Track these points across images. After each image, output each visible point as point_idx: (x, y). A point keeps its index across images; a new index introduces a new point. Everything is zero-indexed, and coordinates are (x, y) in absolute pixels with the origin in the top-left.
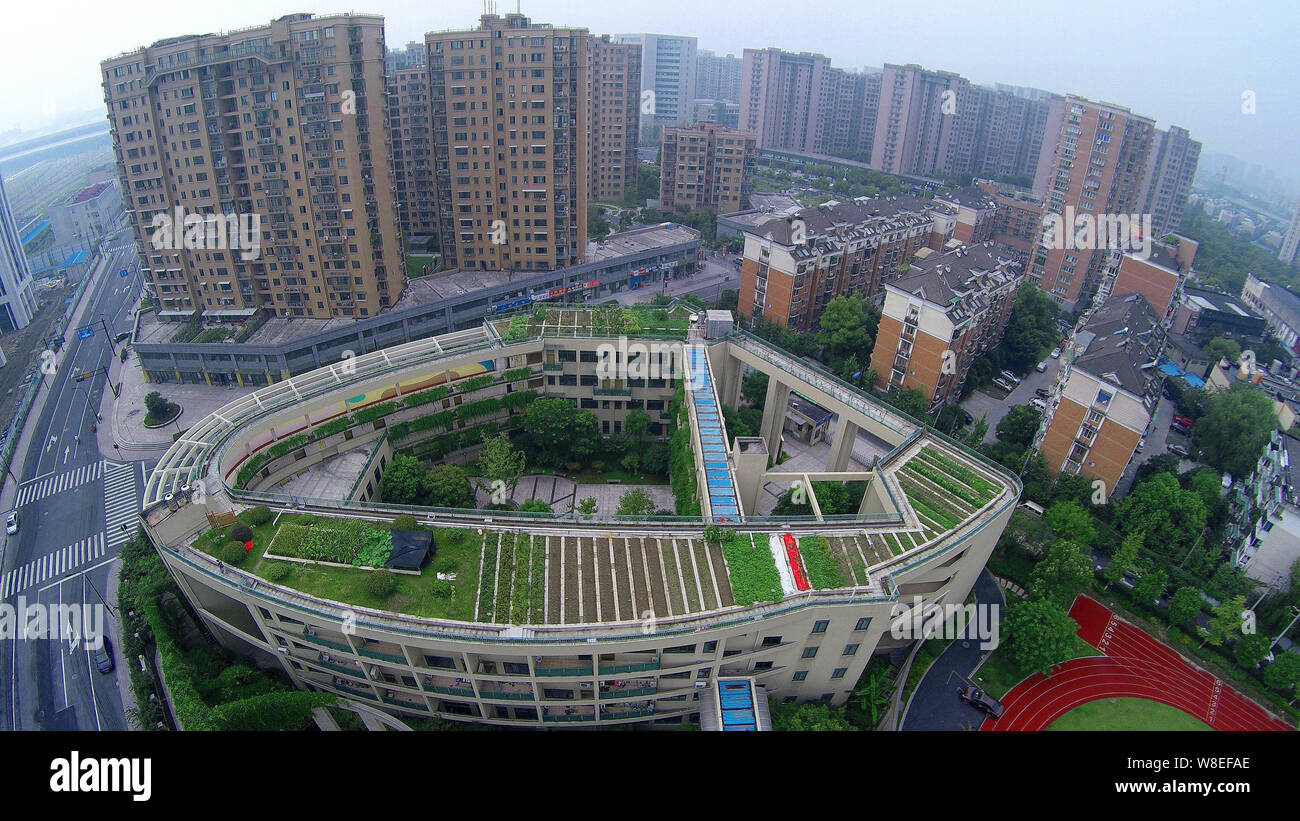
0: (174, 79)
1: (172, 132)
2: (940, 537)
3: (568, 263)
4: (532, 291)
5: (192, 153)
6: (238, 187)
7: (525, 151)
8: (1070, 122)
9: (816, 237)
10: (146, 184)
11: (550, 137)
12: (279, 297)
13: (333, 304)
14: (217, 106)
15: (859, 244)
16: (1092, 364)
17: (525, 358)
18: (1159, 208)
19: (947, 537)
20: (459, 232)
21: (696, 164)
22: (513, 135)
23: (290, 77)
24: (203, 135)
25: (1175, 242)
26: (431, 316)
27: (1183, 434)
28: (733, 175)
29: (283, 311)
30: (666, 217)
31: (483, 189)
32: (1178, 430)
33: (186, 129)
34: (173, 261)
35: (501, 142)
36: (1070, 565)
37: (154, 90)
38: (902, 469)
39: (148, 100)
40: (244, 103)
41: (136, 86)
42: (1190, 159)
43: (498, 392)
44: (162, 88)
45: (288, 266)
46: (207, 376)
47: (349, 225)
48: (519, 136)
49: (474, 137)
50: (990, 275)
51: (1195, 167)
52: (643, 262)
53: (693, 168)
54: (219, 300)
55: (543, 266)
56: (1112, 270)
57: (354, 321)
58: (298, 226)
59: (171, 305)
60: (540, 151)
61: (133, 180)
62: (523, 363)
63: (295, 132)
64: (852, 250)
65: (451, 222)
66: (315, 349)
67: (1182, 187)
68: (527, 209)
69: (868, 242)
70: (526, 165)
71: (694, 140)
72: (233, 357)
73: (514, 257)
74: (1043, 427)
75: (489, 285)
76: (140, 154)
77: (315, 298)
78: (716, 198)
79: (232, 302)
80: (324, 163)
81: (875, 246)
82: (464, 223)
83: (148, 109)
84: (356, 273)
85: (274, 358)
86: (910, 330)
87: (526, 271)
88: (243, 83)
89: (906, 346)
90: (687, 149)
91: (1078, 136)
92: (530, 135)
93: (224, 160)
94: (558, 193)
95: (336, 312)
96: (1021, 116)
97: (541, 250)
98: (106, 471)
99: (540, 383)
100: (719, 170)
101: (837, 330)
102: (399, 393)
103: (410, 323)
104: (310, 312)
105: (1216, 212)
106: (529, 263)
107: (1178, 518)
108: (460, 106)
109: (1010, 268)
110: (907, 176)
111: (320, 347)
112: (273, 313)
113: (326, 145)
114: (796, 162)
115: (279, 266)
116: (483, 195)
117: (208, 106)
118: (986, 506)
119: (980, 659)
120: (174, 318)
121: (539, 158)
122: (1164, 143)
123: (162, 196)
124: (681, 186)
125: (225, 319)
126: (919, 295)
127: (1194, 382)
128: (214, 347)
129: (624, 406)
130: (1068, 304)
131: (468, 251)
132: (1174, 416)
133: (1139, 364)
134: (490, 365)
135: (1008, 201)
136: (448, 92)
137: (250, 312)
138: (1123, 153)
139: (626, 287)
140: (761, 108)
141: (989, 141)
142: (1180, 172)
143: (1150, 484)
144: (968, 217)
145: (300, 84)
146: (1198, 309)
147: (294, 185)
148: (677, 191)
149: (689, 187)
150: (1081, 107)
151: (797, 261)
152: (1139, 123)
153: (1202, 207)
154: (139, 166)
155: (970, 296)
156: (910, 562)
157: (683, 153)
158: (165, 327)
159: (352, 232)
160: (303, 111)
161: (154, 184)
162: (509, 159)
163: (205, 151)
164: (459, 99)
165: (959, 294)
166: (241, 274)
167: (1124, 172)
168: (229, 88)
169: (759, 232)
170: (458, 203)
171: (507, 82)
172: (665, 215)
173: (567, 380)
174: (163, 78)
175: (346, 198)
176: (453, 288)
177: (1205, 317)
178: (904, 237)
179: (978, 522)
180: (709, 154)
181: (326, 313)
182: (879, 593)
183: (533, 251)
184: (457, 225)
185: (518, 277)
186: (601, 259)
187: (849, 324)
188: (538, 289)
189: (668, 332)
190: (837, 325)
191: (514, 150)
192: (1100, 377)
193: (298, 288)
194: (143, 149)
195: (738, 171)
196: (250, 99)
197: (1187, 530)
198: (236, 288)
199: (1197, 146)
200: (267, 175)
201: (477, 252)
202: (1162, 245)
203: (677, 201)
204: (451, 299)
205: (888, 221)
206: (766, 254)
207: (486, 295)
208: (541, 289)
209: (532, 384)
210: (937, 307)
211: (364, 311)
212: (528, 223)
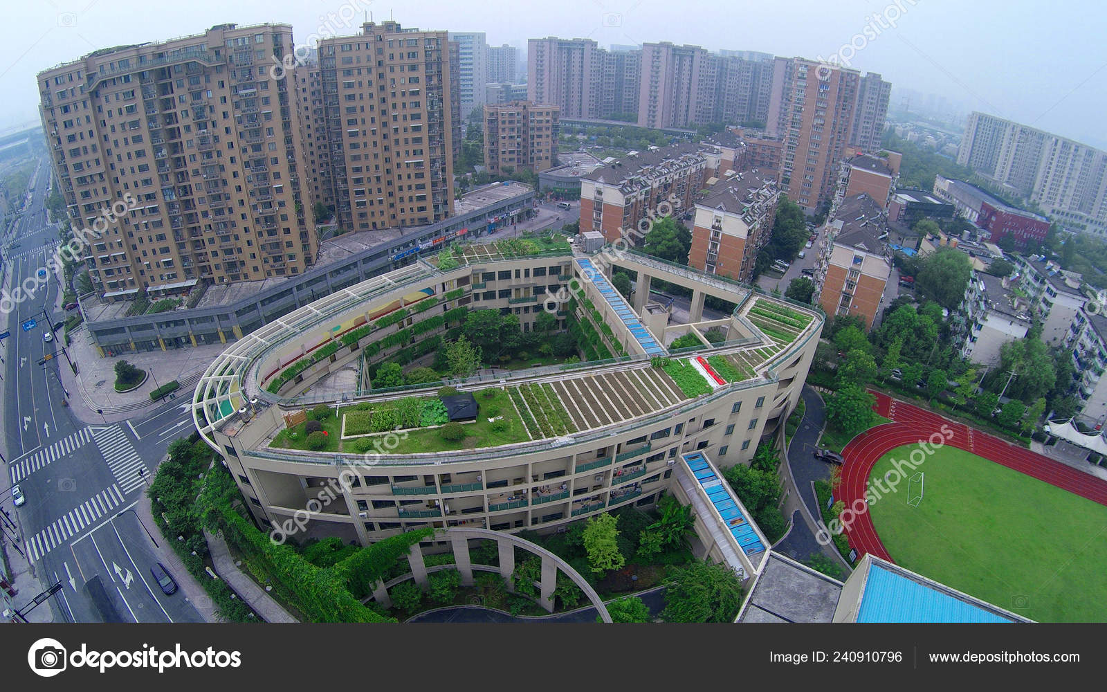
0: (115, 84)
1: (113, 130)
2: (787, 347)
3: (442, 217)
4: (419, 242)
5: (133, 148)
6: (177, 174)
7: (405, 130)
8: (799, 78)
9: (634, 177)
10: (89, 180)
11: (425, 117)
12: (217, 267)
13: (267, 267)
14: (157, 105)
15: (660, 180)
16: (847, 239)
17: (456, 282)
18: (863, 134)
19: (791, 347)
20: (354, 200)
21: (515, 134)
22: (395, 118)
23: (224, 77)
24: (144, 132)
25: (886, 156)
26: (347, 268)
27: (908, 287)
28: (543, 140)
29: (221, 279)
30: (494, 178)
31: (372, 163)
32: (904, 286)
33: (127, 127)
34: (116, 246)
35: (385, 124)
36: (862, 362)
37: (95, 94)
38: (749, 313)
39: (89, 103)
40: (181, 101)
41: (78, 92)
42: (885, 96)
43: (438, 311)
44: (103, 92)
45: (226, 239)
46: (161, 342)
47: (279, 198)
48: (400, 118)
49: (363, 121)
50: (761, 192)
51: (887, 101)
52: (496, 211)
53: (511, 137)
54: (161, 276)
55: (424, 221)
56: (844, 180)
57: (286, 279)
58: (234, 203)
59: (114, 286)
60: (417, 129)
61: (74, 176)
62: (455, 288)
63: (230, 123)
64: (656, 185)
65: (346, 192)
66: (259, 305)
67: (879, 117)
68: (409, 177)
69: (666, 178)
70: (406, 141)
71: (511, 115)
72: (187, 322)
73: (400, 216)
74: (818, 289)
75: (387, 240)
76: (82, 153)
77: (250, 264)
78: (532, 159)
79: (174, 276)
80: (257, 148)
81: (670, 181)
82: (357, 193)
83: (90, 112)
84: (288, 238)
85: (227, 317)
86: (716, 234)
87: (411, 227)
88: (180, 86)
89: (715, 246)
90: (507, 122)
91: (806, 87)
92: (409, 118)
93: (164, 151)
94: (433, 162)
95: (269, 274)
96: (750, 74)
97: (422, 209)
98: (93, 435)
99: (468, 300)
100: (533, 137)
101: (660, 243)
102: (368, 320)
103: (332, 276)
104: (246, 276)
105: (905, 134)
106: (412, 220)
107: (919, 332)
108: (351, 97)
109: (772, 187)
110: (667, 129)
111: (263, 303)
112: (212, 281)
113: (257, 133)
114: (578, 127)
115: (217, 240)
116: (373, 168)
117: (149, 105)
118: (807, 328)
119: (819, 435)
120: (117, 299)
121: (417, 135)
122: (863, 86)
123: (104, 189)
124: (504, 152)
125: (168, 292)
126: (721, 209)
127: (909, 252)
128: (169, 315)
129: (531, 310)
130: (811, 210)
131: (362, 215)
132: (900, 277)
133: (877, 237)
134: (430, 291)
135: (754, 140)
136: (340, 86)
137: (194, 282)
138: (839, 97)
139: (485, 233)
140: (546, 85)
141: (726, 96)
142: (877, 107)
143: (897, 313)
144: (729, 155)
145: (234, 83)
146: (905, 203)
147: (230, 168)
148: (501, 156)
149: (510, 152)
150: (806, 66)
151: (625, 195)
152: (848, 74)
153: (894, 131)
154: (81, 164)
155: (753, 207)
156: (775, 363)
157: (503, 126)
158: (110, 307)
159: (281, 204)
160: (237, 105)
161: (97, 178)
162: (393, 137)
163: (146, 145)
164: (350, 92)
165: (747, 205)
166: (183, 250)
167: (840, 111)
168: (166, 89)
169: (593, 177)
170: (352, 176)
171: (389, 75)
172: (492, 176)
173: (490, 295)
174: (104, 82)
175: (277, 175)
176: (360, 245)
177: (910, 208)
178: (688, 173)
179: (805, 338)
180: (524, 125)
181: (261, 275)
182: (764, 380)
183: (415, 210)
184: (352, 195)
185: (407, 232)
186: (466, 212)
187: (669, 236)
188: (423, 240)
189: (559, 251)
190: (659, 239)
191: (396, 130)
192: (854, 247)
193: (235, 256)
194: (85, 148)
195: (548, 136)
196: (188, 99)
197: (926, 339)
198: (178, 263)
199: (888, 85)
200: (205, 161)
201: (369, 215)
202: (877, 158)
203: (502, 164)
204: (358, 254)
205: (676, 162)
206: (600, 193)
207: (386, 248)
208: (425, 239)
209: (460, 302)
210: (734, 215)
211: (294, 270)
212: (410, 187)
